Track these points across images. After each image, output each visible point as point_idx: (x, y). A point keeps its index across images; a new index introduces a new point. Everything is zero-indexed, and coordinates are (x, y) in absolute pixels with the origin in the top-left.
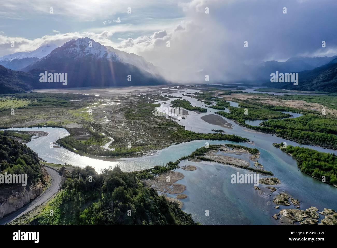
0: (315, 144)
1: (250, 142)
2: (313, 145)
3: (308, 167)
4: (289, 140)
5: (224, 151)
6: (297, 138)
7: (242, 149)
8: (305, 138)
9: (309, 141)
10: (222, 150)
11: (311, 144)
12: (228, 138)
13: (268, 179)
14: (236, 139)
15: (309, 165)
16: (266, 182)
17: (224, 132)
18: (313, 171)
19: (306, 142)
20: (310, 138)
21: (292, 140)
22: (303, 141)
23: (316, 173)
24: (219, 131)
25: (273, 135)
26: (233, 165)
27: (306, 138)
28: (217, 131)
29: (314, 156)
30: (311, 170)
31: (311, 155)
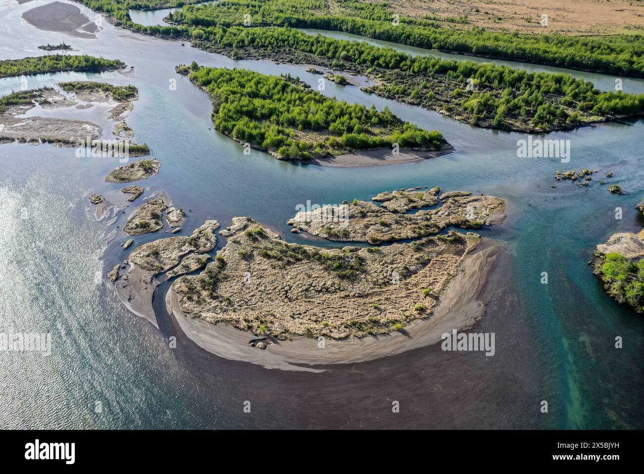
0: (263, 56)
1: (124, 71)
2: (258, 59)
3: (228, 118)
4: (215, 52)
5: (50, 103)
6: (230, 45)
7: (100, 90)
8: (246, 42)
9: (252, 51)
10: (46, 103)
11: (255, 57)
12: (72, 66)
13: (132, 166)
14: (93, 66)
15: (230, 114)
16: (125, 176)
17: (71, 49)
18: (234, 126)
19: (246, 54)
20: (256, 43)
21: (220, 53)
22: (241, 52)
23: (239, 131)
24: (58, 48)
25: (183, 45)
26: (59, 141)
27: (249, 45)
28: (51, 48)
29: (250, 87)
30: (230, 125)
31: (243, 86)
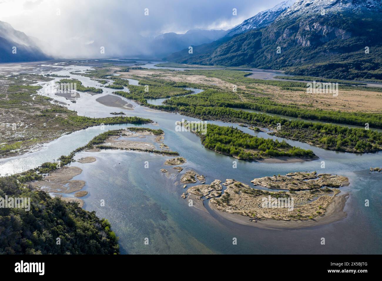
0: (216, 119)
1: (153, 123)
2: (214, 120)
3: (211, 142)
4: (192, 117)
5: (126, 135)
6: (199, 114)
7: (146, 131)
8: (207, 113)
9: (210, 117)
10: (124, 135)
11: (212, 119)
12: (130, 121)
13: (174, 160)
14: (139, 122)
15: (212, 141)
16: (172, 163)
17: (125, 114)
18: (215, 146)
19: (208, 118)
20: (211, 113)
21: (195, 117)
22: (205, 117)
23: (218, 147)
24: (119, 114)
25: (176, 114)
26: (138, 149)
27: (208, 114)
28: (116, 114)
29: (216, 131)
30: (213, 145)
31: (213, 130)
